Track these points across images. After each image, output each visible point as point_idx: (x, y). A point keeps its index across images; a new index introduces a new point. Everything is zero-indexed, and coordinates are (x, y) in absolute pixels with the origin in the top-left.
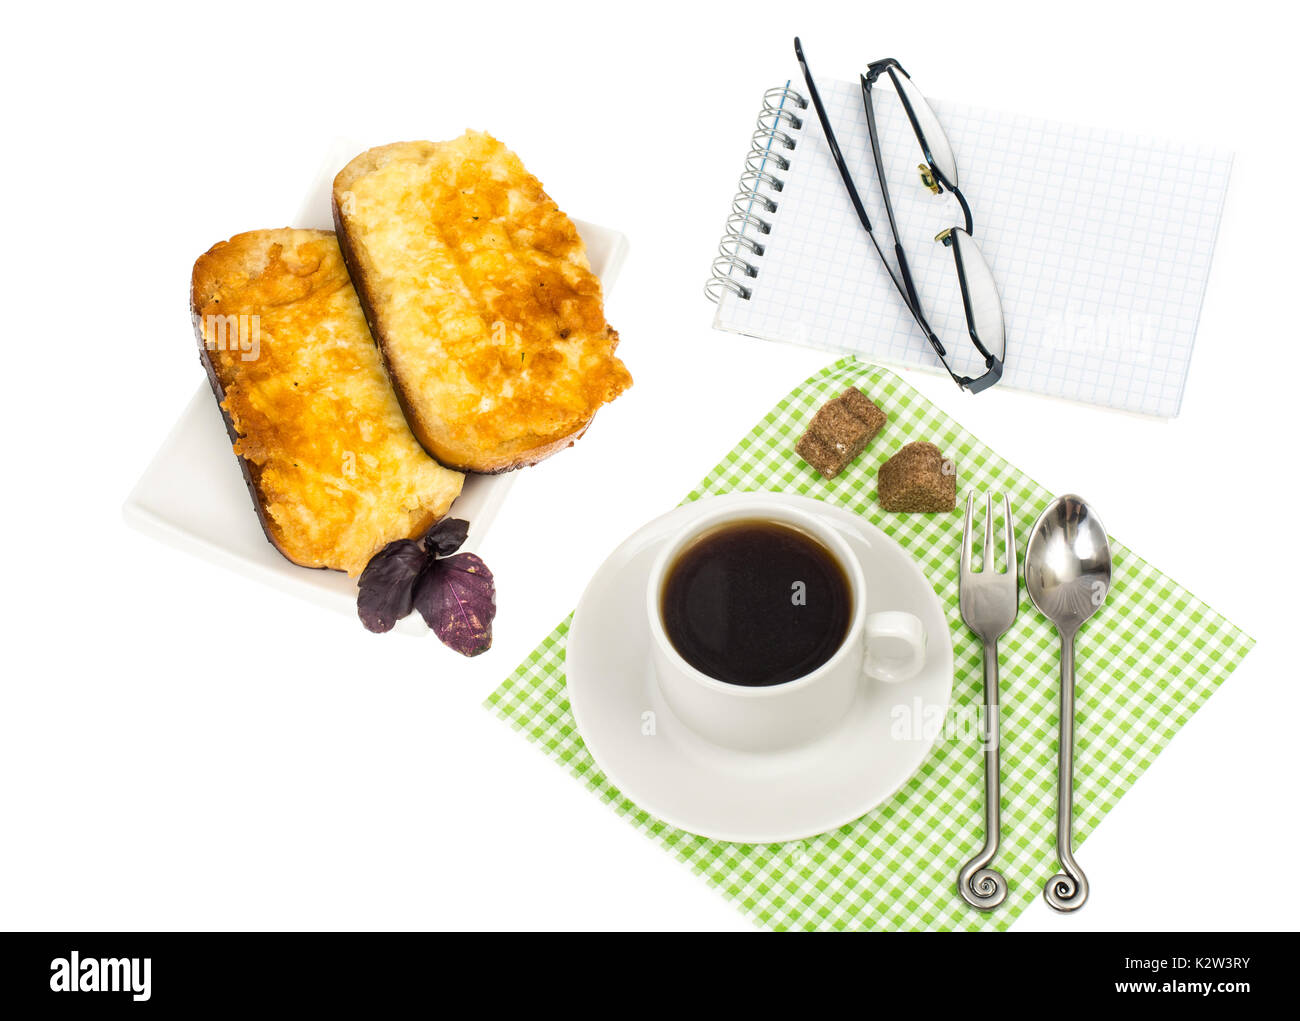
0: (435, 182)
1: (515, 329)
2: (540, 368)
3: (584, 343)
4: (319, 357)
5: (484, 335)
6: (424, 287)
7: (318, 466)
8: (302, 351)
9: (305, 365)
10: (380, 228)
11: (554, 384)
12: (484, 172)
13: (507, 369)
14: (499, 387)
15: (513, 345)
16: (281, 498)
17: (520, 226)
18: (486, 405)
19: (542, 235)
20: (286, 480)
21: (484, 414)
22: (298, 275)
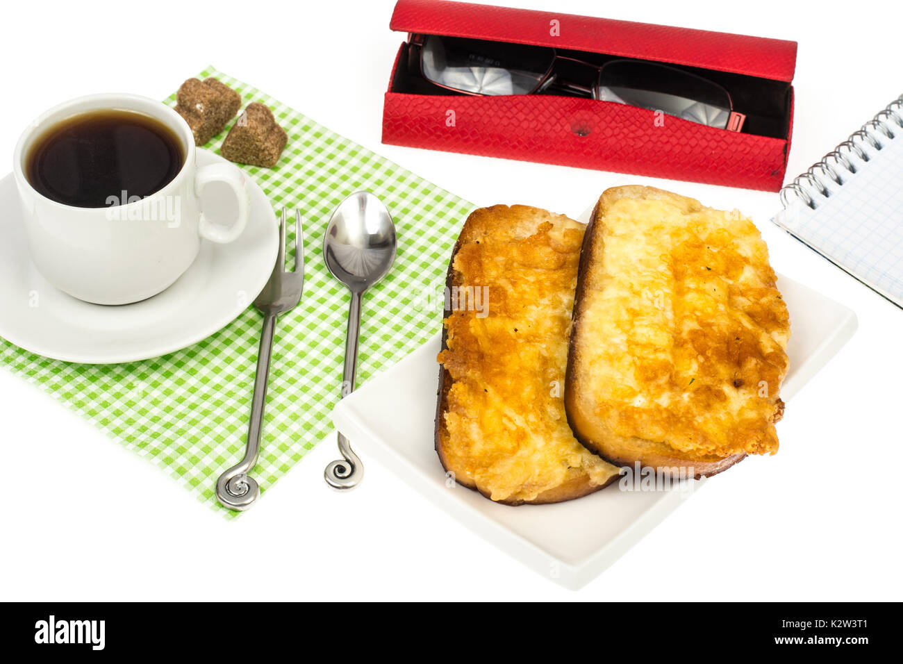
0: (689, 230)
1: (696, 358)
2: (702, 397)
3: (750, 399)
4: (545, 318)
5: (668, 350)
6: (637, 294)
7: (505, 400)
8: (533, 307)
9: (530, 319)
10: (624, 237)
11: (708, 415)
12: (733, 244)
13: (673, 384)
14: (659, 395)
15: (688, 369)
16: (460, 411)
17: (743, 294)
18: (639, 402)
19: (758, 308)
20: (471, 398)
21: (633, 407)
22: (556, 250)
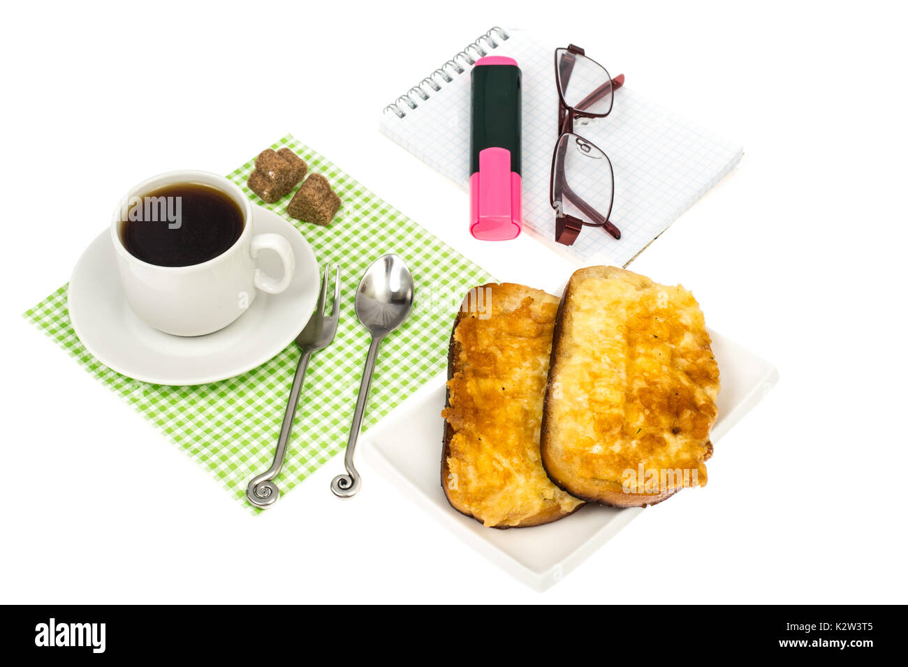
0: (641, 303)
1: (643, 411)
2: (647, 443)
3: (686, 443)
4: (527, 377)
5: (621, 406)
6: (597, 359)
7: (494, 446)
8: (517, 370)
9: (515, 379)
10: (588, 312)
11: (651, 458)
12: (676, 314)
13: (624, 434)
14: (612, 443)
15: (637, 421)
16: (461, 456)
17: (683, 356)
18: (597, 449)
19: (695, 368)
20: (468, 446)
21: (593, 454)
22: (535, 321)
